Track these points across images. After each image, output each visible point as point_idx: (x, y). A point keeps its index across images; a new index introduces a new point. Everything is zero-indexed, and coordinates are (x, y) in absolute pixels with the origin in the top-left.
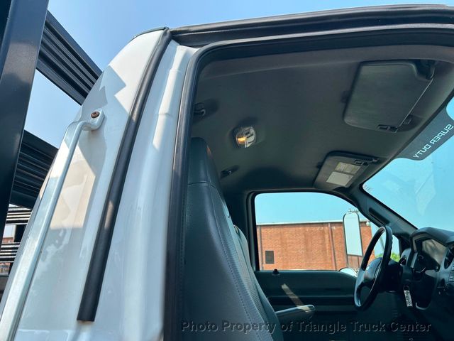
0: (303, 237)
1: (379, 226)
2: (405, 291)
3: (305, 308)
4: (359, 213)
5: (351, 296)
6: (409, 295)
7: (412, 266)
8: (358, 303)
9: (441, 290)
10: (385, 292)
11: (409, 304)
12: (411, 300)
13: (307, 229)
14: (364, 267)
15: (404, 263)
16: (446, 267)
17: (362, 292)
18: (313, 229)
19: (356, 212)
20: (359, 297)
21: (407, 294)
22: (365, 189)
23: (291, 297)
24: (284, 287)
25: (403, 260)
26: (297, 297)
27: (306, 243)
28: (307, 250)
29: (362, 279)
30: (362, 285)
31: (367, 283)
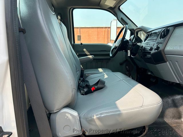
0: (97, 33)
1: (123, 25)
2: (128, 51)
3: (90, 57)
4: (118, 21)
5: (109, 53)
6: (130, 52)
7: (133, 42)
8: (111, 55)
9: (141, 50)
10: (121, 51)
11: (129, 55)
12: (130, 54)
13: (99, 29)
14: (115, 42)
15: (130, 41)
16: (144, 41)
17: (113, 51)
18: (101, 29)
19: (116, 20)
20: (112, 53)
21: (129, 52)
22: (120, 9)
23: (87, 54)
24: (85, 50)
25: (130, 40)
26: (89, 53)
27: (98, 35)
28: (98, 38)
29: (114, 47)
30: (114, 49)
31: (115, 48)
